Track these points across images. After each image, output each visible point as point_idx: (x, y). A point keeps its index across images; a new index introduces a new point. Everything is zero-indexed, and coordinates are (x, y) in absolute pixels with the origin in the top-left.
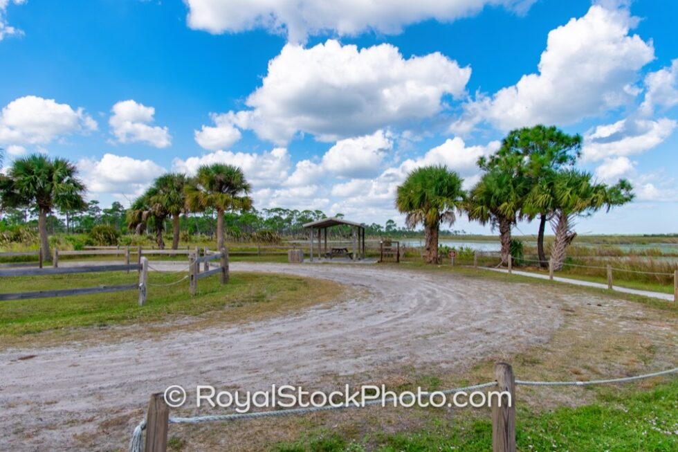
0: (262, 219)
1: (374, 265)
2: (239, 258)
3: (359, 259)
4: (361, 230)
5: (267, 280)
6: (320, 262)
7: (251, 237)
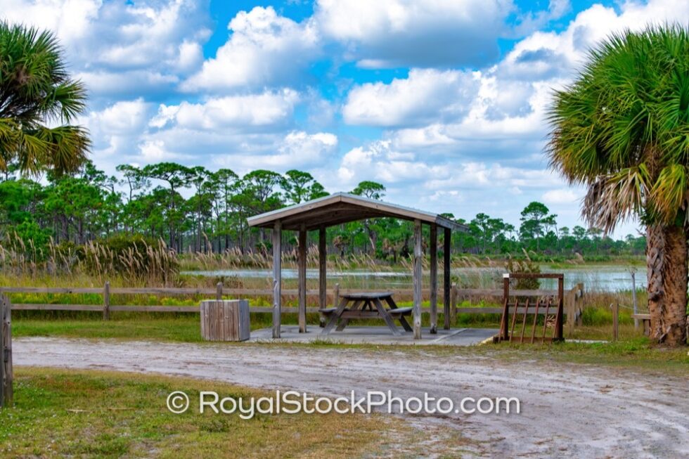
0: (115, 198)
1: (480, 349)
2: (45, 325)
3: (433, 332)
4: (441, 236)
5: (133, 395)
6: (305, 339)
7: (82, 257)
